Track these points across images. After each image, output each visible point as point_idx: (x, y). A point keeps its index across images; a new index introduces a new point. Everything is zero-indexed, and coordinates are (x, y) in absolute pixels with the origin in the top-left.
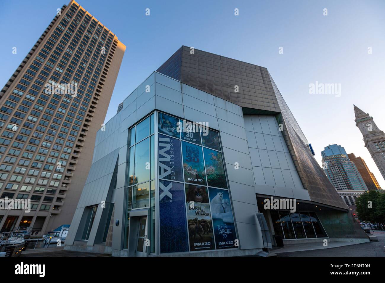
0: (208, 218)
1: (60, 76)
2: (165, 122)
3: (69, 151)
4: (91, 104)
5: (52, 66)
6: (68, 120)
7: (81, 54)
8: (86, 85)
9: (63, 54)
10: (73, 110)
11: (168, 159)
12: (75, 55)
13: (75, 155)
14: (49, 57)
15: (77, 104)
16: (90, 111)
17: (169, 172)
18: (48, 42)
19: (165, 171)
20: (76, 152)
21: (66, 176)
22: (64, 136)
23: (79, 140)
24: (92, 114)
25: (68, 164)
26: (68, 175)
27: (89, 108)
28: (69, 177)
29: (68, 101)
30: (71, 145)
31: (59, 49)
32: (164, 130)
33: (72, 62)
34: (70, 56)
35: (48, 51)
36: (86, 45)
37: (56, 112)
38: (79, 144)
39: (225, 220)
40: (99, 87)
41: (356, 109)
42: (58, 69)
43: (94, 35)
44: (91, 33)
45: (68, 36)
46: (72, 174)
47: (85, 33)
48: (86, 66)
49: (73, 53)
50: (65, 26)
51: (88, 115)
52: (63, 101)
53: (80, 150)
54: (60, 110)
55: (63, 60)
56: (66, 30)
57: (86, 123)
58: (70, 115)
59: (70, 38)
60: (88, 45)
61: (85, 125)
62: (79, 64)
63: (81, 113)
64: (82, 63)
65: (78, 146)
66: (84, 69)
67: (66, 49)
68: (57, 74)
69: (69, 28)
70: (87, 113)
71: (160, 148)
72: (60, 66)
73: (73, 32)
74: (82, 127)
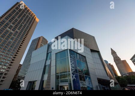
0: (86, 86)
1: (12, 27)
2: (71, 53)
3: (11, 57)
4: (23, 39)
5: (9, 23)
6: (13, 45)
7: (22, 20)
8: (22, 32)
9: (15, 19)
10: (15, 41)
11: (73, 66)
12: (20, 20)
13: (14, 59)
14: (9, 19)
15: (18, 38)
16: (22, 42)
17: (74, 70)
18: (9, 14)
19: (73, 70)
20: (14, 58)
21: (8, 68)
22: (10, 51)
23: (16, 53)
24: (23, 43)
25: (10, 63)
26: (9, 67)
27: (22, 41)
28: (9, 68)
29: (14, 37)
30: (13, 55)
31: (14, 17)
32: (71, 56)
33: (18, 23)
34: (17, 20)
35: (9, 17)
36: (24, 17)
37: (8, 41)
38: (16, 54)
39: (90, 87)
40: (27, 33)
41: (111, 49)
42: (12, 25)
43: (28, 14)
44: (27, 13)
45: (18, 13)
46: (11, 67)
47: (25, 13)
48: (23, 25)
49: (19, 20)
50: (17, 9)
51: (21, 43)
52: (12, 37)
53: (16, 57)
54: (10, 40)
55: (14, 21)
56: (17, 11)
57: (20, 46)
58: (14, 43)
59: (18, 14)
60: (25, 17)
61: (20, 47)
62: (21, 24)
63: (18, 42)
64: (22, 24)
65: (15, 55)
66: (22, 26)
67: (16, 18)
68: (11, 26)
69: (19, 11)
70: (21, 42)
71: (71, 62)
72: (13, 23)
73: (20, 12)
74: (18, 48)
